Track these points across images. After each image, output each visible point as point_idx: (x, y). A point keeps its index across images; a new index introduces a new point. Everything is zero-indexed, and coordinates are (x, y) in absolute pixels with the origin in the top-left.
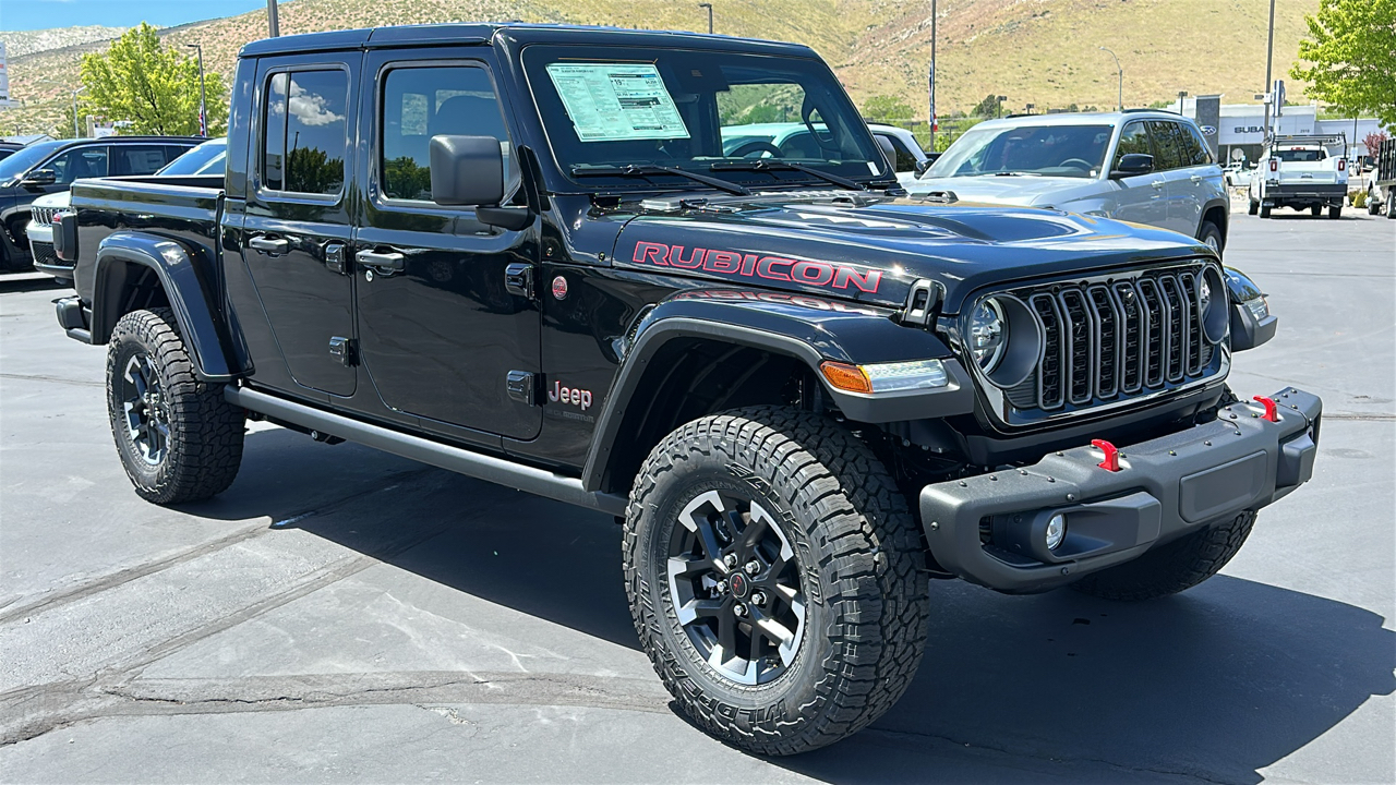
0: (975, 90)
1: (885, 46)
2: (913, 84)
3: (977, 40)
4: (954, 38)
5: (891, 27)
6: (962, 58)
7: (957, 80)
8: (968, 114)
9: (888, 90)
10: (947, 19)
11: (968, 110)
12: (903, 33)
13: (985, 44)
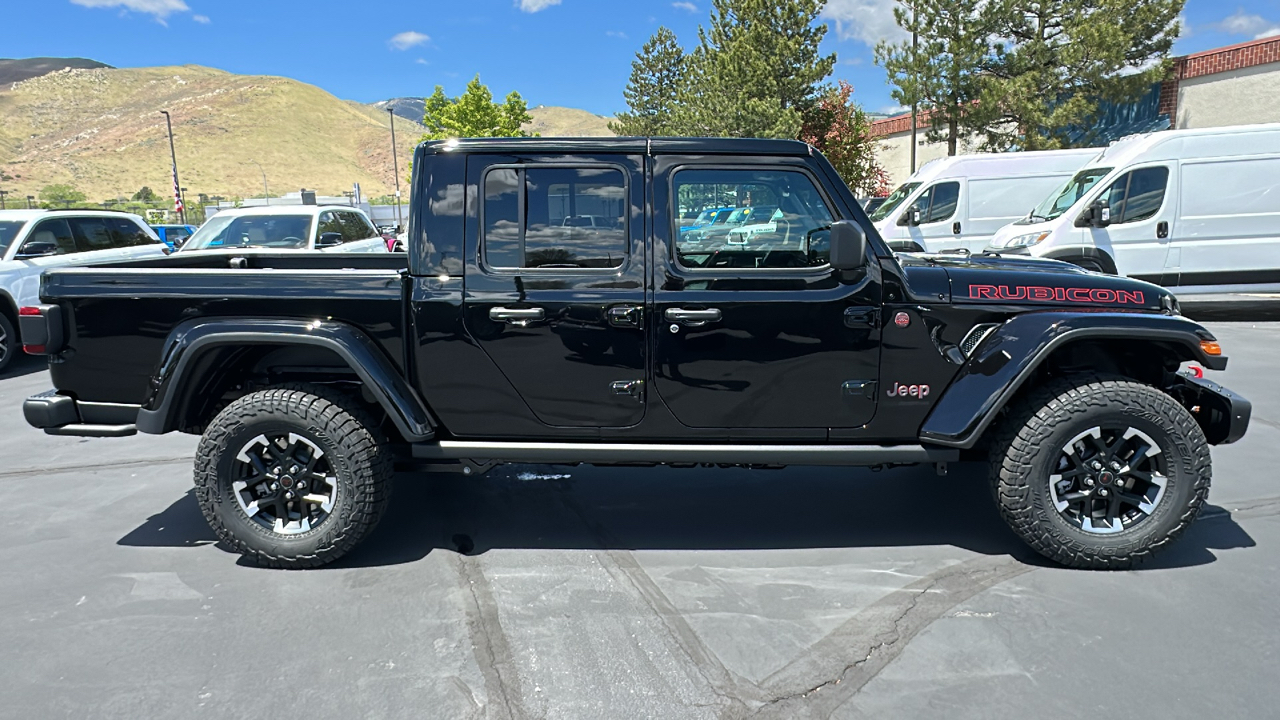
0: (131, 183)
1: (49, 150)
2: (80, 178)
3: (125, 150)
4: (108, 147)
5: (52, 137)
6: (116, 162)
7: (115, 176)
8: (130, 199)
9: (60, 180)
10: (97, 134)
11: (130, 197)
12: (64, 142)
13: (132, 153)
